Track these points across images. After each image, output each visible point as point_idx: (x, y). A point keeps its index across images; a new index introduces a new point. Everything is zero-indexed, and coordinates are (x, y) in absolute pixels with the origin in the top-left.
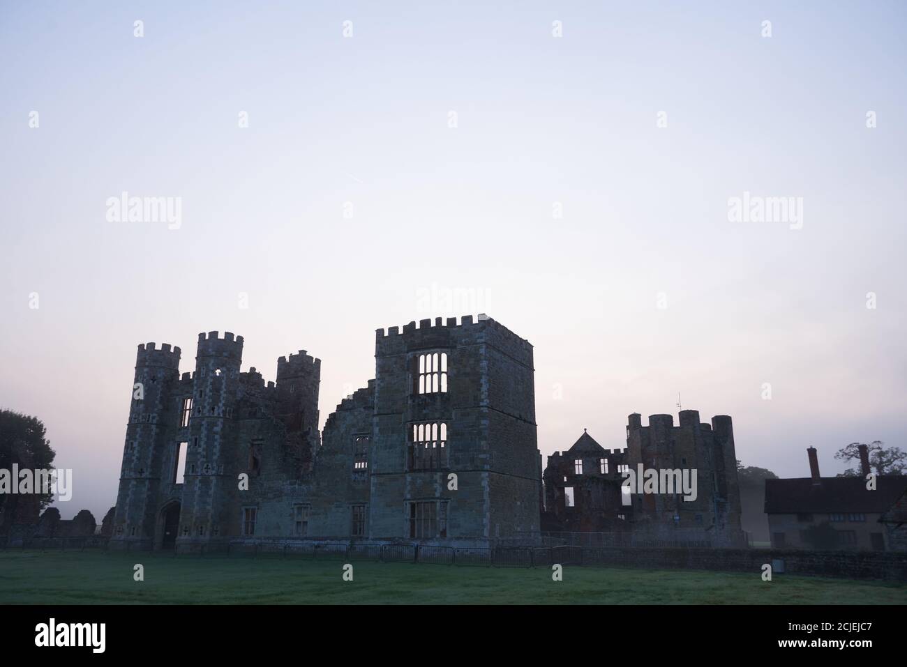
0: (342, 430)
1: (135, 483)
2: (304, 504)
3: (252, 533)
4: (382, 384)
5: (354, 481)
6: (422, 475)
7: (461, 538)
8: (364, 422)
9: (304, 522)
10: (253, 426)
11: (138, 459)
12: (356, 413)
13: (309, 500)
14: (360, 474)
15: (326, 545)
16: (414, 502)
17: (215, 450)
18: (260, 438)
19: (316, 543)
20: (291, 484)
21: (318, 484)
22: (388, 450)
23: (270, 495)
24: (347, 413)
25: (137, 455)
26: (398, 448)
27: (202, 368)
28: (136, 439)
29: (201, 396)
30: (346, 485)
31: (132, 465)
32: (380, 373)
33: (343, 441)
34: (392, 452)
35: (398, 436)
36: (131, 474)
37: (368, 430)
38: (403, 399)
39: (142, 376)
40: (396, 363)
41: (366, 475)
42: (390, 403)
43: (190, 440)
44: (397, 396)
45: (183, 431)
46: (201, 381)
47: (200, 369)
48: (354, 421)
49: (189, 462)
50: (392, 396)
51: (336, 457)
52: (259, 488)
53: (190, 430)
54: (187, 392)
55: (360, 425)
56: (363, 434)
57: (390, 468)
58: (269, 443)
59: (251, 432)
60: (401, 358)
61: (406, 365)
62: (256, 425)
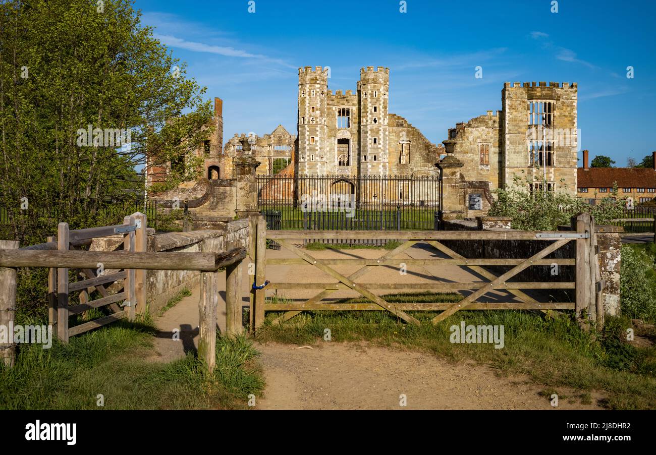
4: (511, 116)
8: (486, 135)
10: (401, 132)
11: (320, 149)
12: (480, 130)
14: (485, 166)
17: (387, 147)
18: (407, 139)
22: (516, 154)
24: (473, 130)
25: (319, 146)
26: (523, 154)
27: (374, 91)
28: (317, 135)
29: (375, 110)
30: (476, 171)
31: (317, 153)
32: (509, 109)
33: (472, 146)
34: (519, 155)
35: (523, 147)
36: (317, 158)
37: (489, 141)
38: (525, 126)
39: (314, 91)
40: (520, 104)
41: (489, 166)
42: (517, 128)
43: (370, 139)
44: (521, 124)
45: (342, 131)
46: (375, 100)
47: (373, 92)
48: (479, 135)
49: (372, 154)
50: (518, 123)
51: (467, 155)
52: (410, 171)
53: (369, 132)
54: (342, 104)
55: (483, 137)
56: (486, 143)
57: (518, 164)
58: (415, 144)
59: (399, 135)
60: (524, 102)
61: (527, 107)
62: (403, 132)
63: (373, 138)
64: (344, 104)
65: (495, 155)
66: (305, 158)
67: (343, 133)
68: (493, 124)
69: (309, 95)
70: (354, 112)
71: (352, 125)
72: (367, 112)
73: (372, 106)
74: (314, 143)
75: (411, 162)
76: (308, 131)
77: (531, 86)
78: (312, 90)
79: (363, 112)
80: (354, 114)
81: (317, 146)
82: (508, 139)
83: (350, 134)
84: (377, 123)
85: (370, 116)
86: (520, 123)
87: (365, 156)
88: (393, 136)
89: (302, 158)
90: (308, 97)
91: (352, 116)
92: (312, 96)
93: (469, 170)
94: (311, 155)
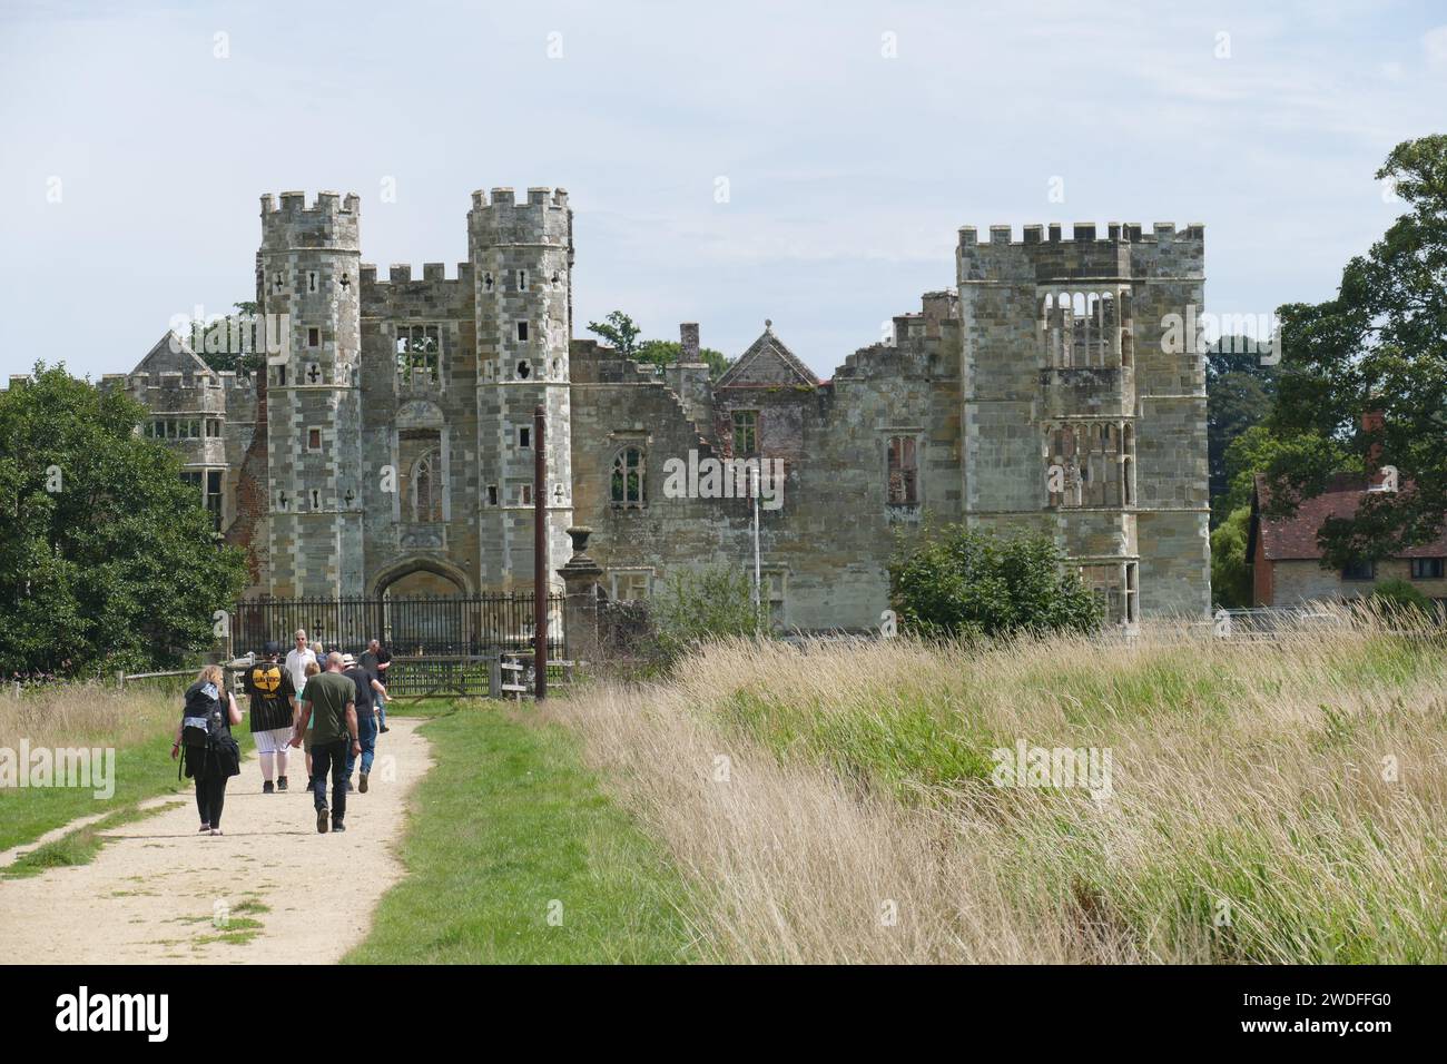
0: (854, 421)
1: (343, 522)
2: (774, 566)
4: (982, 341)
5: (892, 523)
8: (905, 406)
9: (774, 602)
10: (615, 404)
11: (342, 466)
12: (884, 388)
13: (781, 559)
14: (904, 508)
17: (566, 455)
18: (639, 426)
20: (732, 525)
21: (804, 526)
22: (1002, 468)
23: (680, 549)
24: (863, 387)
25: (337, 459)
26: (1025, 467)
27: (518, 271)
28: (329, 424)
29: (523, 335)
30: (872, 529)
31: (331, 482)
32: (975, 317)
33: (858, 442)
34: (1013, 472)
35: (1025, 443)
36: (330, 501)
37: (917, 424)
38: (1030, 372)
39: (317, 274)
40: (1010, 300)
41: (918, 511)
42: (1003, 379)
43: (508, 433)
44: (1019, 366)
45: (415, 404)
46: (520, 302)
47: (512, 273)
48: (882, 403)
49: (515, 480)
50: (1008, 365)
51: (844, 474)
52: (649, 534)
53: (505, 410)
54: (413, 314)
55: (896, 412)
56: (907, 431)
57: (1009, 502)
58: (664, 440)
59: (610, 413)
60: (1023, 292)
61: (1034, 308)
62: (623, 400)
63: (519, 427)
64: (417, 313)
65: (936, 471)
66: (291, 501)
67: (419, 411)
68: (928, 368)
69: (298, 290)
70: (453, 338)
71: (447, 383)
72: (497, 341)
73: (512, 322)
74: (320, 450)
75: (650, 502)
76: (299, 411)
77: (1046, 237)
78: (308, 273)
79: (482, 342)
80: (455, 344)
81: (331, 460)
82: (975, 419)
83: (440, 415)
84: (529, 381)
85: (506, 355)
86: (1013, 363)
87: (493, 490)
88: (589, 415)
89: (278, 502)
90: (298, 297)
91: (447, 352)
92: (309, 292)
93: (850, 524)
94: (311, 491)
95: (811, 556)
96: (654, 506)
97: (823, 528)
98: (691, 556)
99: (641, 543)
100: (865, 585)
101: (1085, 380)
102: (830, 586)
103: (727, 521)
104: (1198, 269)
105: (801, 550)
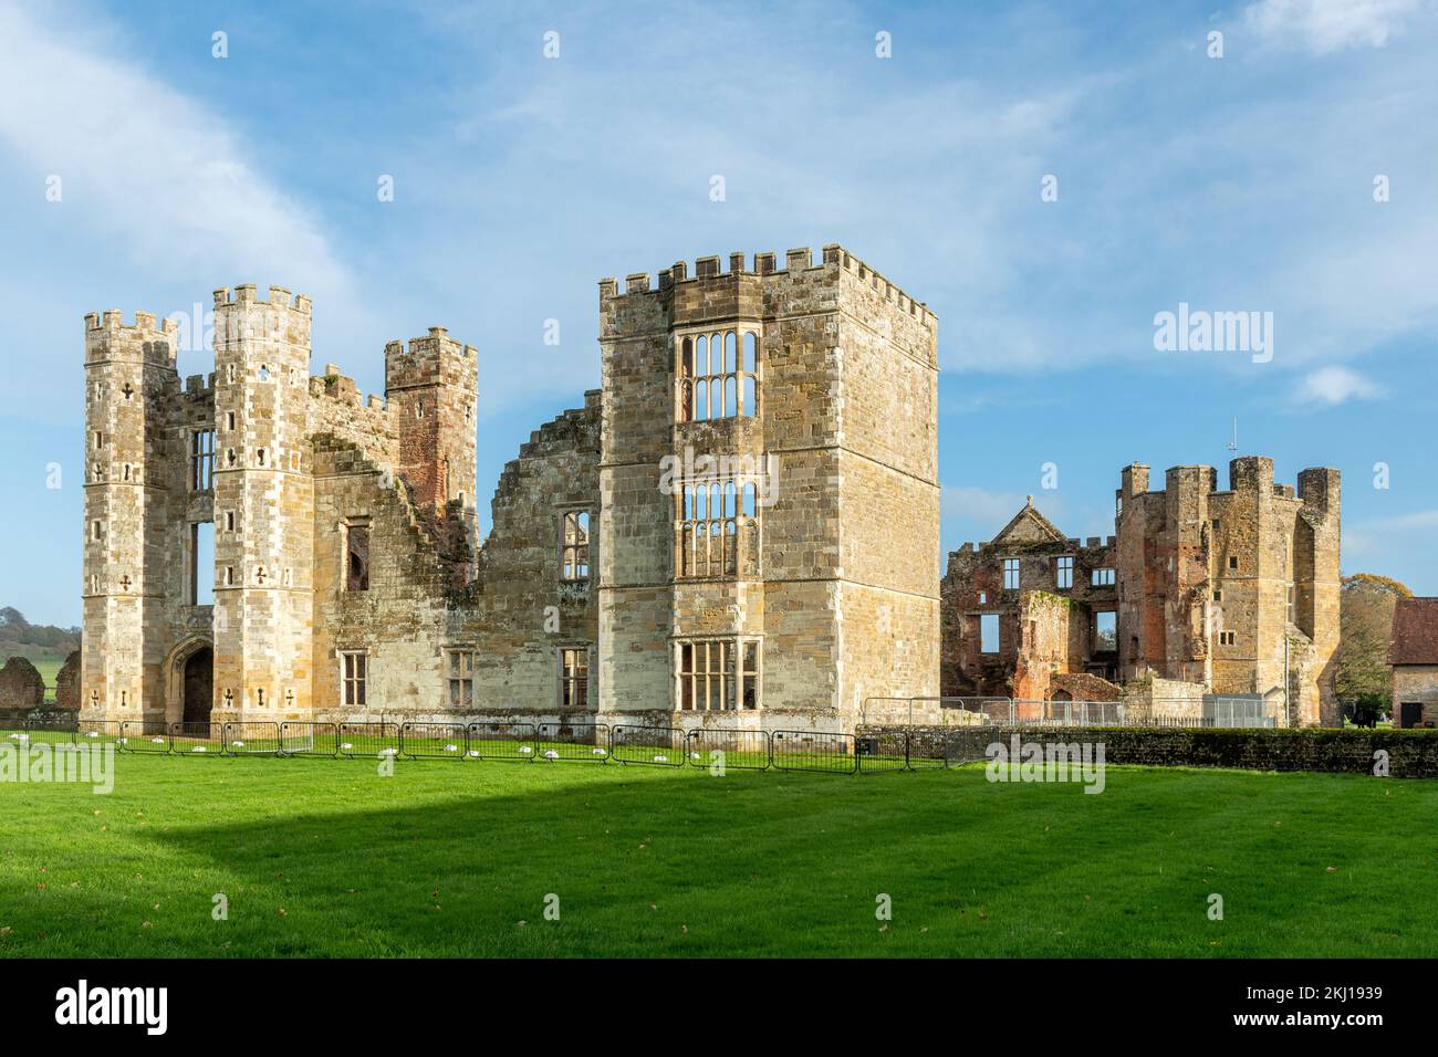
0: (535, 497)
1: (112, 604)
2: (463, 646)
3: (362, 700)
5: (563, 600)
6: (705, 587)
7: (786, 711)
8: (579, 479)
9: (465, 681)
10: (348, 490)
11: (115, 555)
12: (562, 462)
13: (471, 638)
14: (575, 586)
15: (511, 725)
16: (688, 640)
17: (272, 538)
18: (364, 512)
19: (492, 720)
20: (433, 606)
21: (490, 605)
22: (632, 537)
23: (391, 629)
24: (544, 462)
25: (110, 548)
28: (106, 517)
29: (232, 425)
31: (104, 568)
33: (538, 519)
34: (642, 542)
35: (655, 509)
36: (106, 585)
37: (588, 497)
38: (661, 431)
39: (101, 384)
40: (644, 354)
41: (587, 588)
42: (635, 440)
43: (218, 517)
44: (648, 426)
45: (200, 499)
46: (230, 394)
48: (559, 478)
49: (220, 563)
50: (637, 424)
51: (525, 552)
52: (368, 614)
53: (216, 495)
54: (201, 418)
55: (571, 486)
56: (578, 505)
57: (639, 574)
58: (382, 524)
59: (343, 500)
60: (657, 344)
61: (666, 360)
62: (353, 488)
63: (226, 512)
64: (203, 417)
67: (204, 505)
69: (90, 400)
73: (223, 413)
74: (101, 541)
75: (371, 584)
76: (86, 506)
78: (97, 383)
81: (104, 549)
82: (610, 485)
84: (235, 467)
86: (644, 422)
88: (328, 503)
90: (89, 406)
92: (96, 400)
93: (529, 602)
94: (93, 577)
95: (495, 635)
96: (373, 588)
97: (505, 608)
98: (399, 636)
99: (362, 623)
100: (539, 666)
101: (703, 434)
102: (510, 666)
103: (428, 602)
104: (834, 297)
105: (485, 629)
